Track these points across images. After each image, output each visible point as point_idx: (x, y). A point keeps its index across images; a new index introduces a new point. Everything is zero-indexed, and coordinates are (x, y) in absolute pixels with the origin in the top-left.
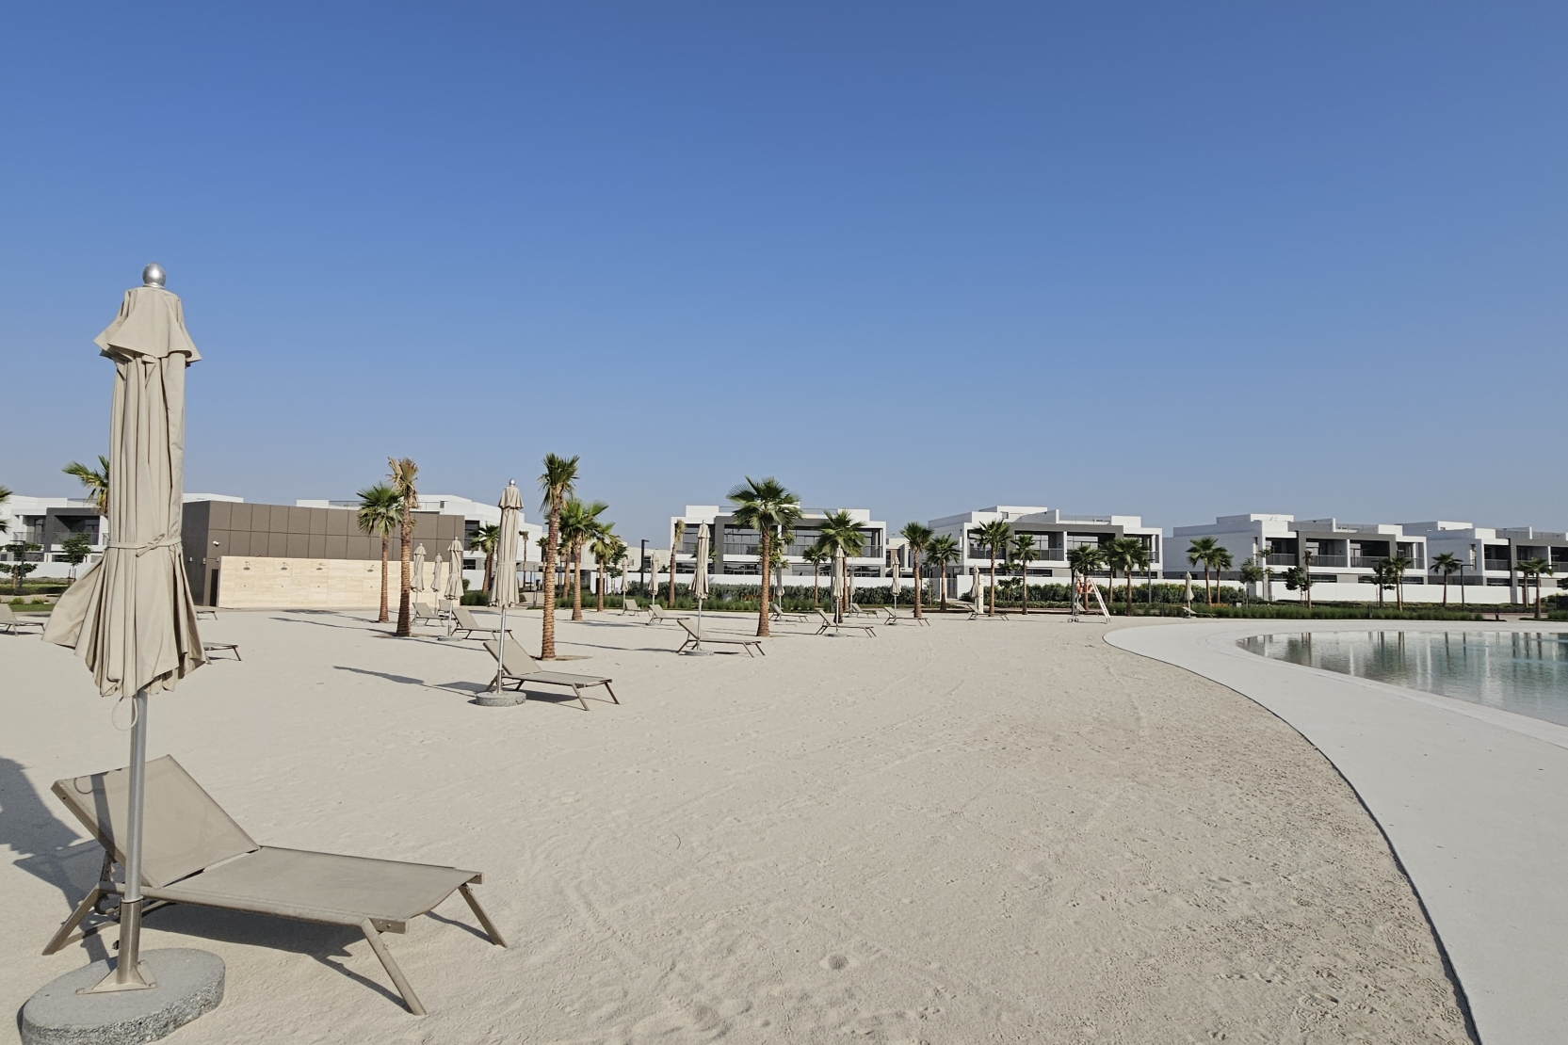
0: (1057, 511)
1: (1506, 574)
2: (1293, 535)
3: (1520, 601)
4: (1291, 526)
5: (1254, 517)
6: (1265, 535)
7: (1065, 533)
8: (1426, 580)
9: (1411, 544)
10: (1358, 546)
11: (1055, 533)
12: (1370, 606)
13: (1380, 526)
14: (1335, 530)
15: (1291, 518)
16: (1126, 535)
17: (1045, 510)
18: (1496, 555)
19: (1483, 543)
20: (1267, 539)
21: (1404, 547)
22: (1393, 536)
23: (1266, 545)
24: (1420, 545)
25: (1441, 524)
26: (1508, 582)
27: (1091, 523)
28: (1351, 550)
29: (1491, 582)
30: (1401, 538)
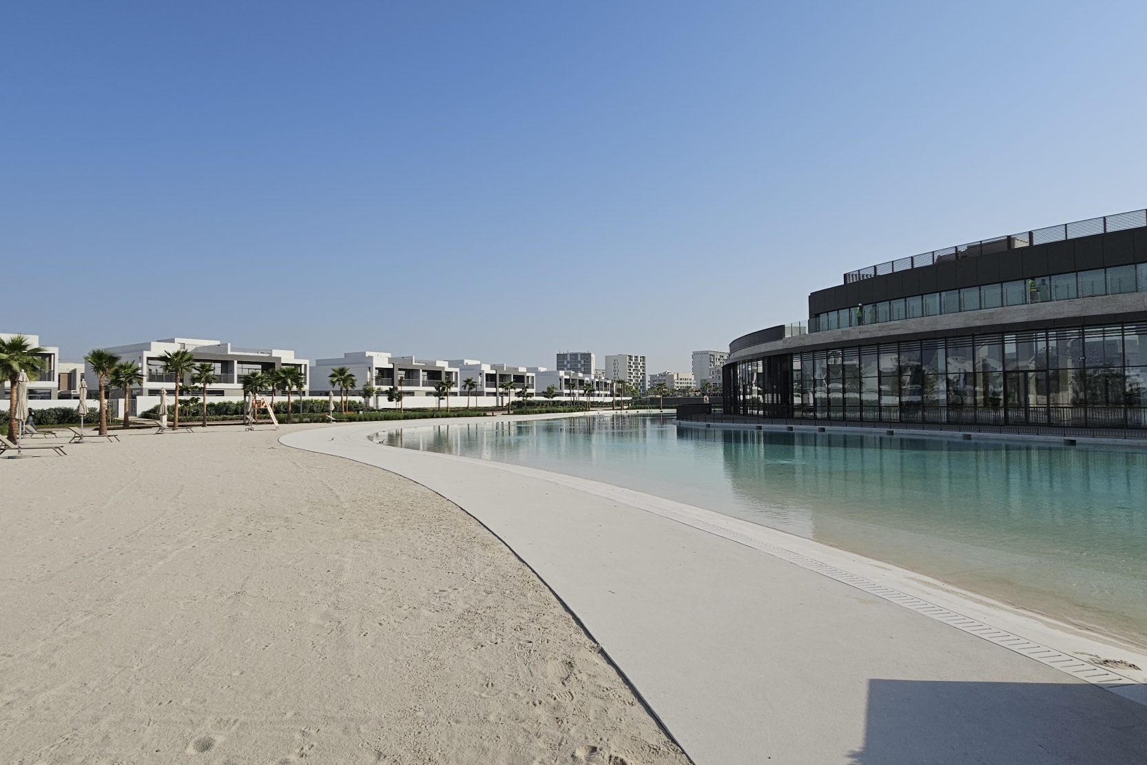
0: (229, 344)
1: (493, 390)
2: (391, 366)
3: (500, 405)
4: (390, 360)
5: (368, 354)
6: (375, 366)
7: (236, 362)
8: (458, 394)
9: (452, 372)
10: (426, 373)
11: (227, 362)
12: (434, 410)
13: (437, 362)
14: (414, 364)
15: (389, 355)
16: (283, 364)
17: (218, 343)
18: (491, 378)
19: (485, 372)
20: (376, 368)
21: (449, 374)
22: (444, 368)
23: (375, 373)
24: (456, 373)
25: (466, 361)
26: (494, 394)
27: (257, 354)
28: (423, 376)
29: (489, 394)
30: (448, 369)
